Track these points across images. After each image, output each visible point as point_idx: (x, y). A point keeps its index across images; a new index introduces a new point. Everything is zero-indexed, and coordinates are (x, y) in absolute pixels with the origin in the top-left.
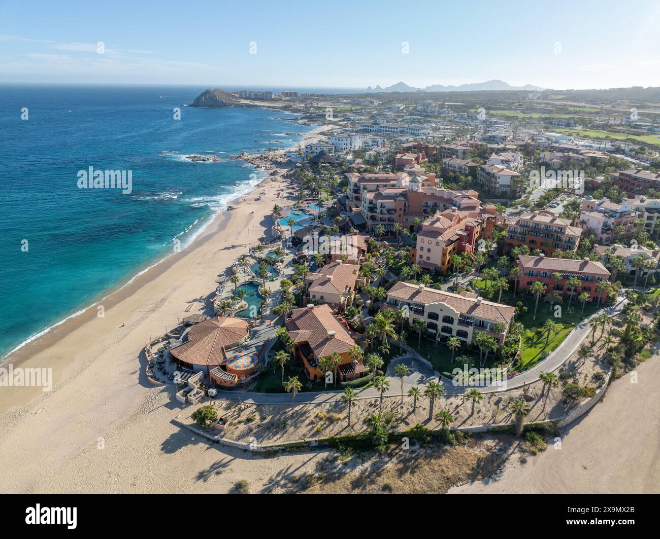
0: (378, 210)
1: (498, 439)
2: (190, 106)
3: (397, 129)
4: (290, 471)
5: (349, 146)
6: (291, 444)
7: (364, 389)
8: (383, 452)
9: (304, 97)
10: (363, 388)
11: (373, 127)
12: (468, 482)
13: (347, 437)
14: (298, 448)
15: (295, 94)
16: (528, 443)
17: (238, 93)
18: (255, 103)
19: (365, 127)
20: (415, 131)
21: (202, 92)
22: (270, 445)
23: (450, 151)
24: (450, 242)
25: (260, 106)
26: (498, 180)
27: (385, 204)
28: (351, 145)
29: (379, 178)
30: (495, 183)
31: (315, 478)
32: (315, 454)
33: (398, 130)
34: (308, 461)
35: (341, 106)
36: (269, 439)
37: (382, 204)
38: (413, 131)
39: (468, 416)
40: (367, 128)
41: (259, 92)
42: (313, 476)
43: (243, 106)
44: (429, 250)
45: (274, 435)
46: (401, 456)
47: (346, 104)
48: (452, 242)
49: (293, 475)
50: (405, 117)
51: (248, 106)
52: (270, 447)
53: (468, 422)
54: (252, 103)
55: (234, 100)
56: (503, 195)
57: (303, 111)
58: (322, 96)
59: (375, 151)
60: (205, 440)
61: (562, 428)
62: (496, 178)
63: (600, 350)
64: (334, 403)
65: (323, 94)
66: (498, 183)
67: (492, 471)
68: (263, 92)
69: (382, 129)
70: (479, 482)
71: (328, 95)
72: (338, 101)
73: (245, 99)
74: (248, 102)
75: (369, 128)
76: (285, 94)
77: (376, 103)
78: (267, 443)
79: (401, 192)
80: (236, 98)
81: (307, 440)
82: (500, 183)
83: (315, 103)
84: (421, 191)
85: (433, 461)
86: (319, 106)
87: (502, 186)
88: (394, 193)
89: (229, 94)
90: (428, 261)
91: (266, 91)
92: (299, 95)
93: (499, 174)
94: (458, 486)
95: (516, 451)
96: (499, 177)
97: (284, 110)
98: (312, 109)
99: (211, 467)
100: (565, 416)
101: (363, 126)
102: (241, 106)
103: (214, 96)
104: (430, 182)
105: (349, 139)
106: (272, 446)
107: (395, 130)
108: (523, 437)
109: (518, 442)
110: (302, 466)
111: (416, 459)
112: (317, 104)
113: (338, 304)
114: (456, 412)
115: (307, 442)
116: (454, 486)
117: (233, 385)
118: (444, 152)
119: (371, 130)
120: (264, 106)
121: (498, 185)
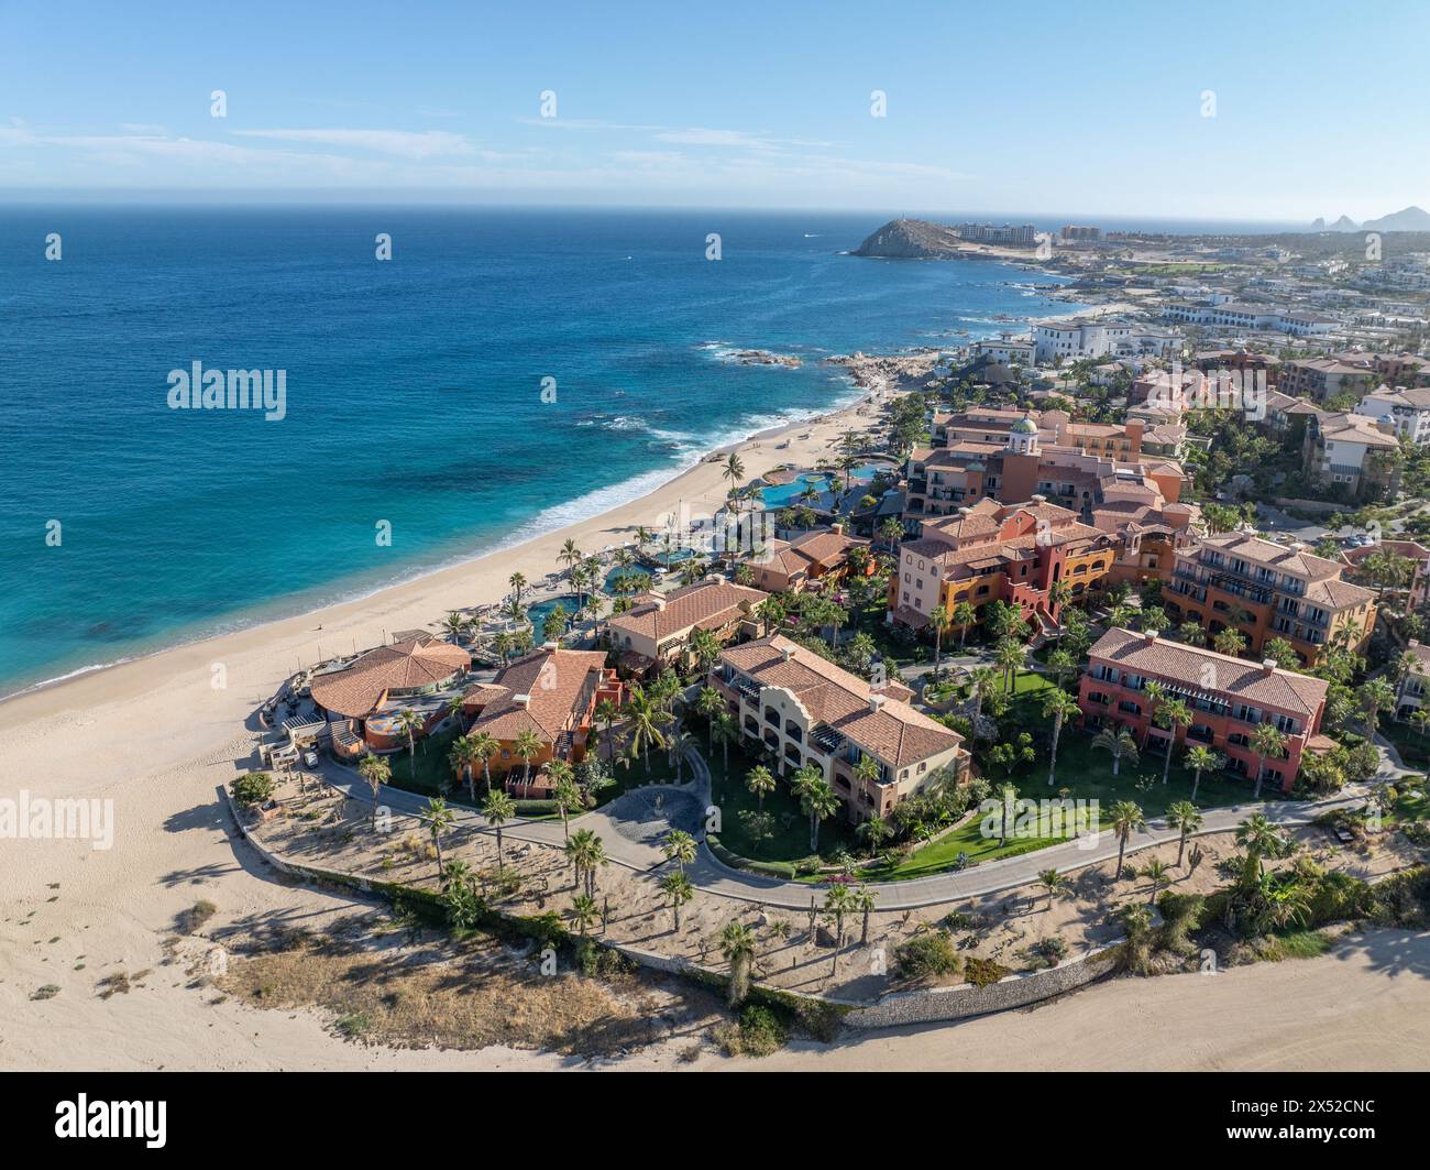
0: (930, 490)
1: (685, 998)
2: (852, 254)
3: (1253, 318)
4: (290, 915)
5: (1075, 349)
6: (328, 873)
7: (532, 822)
8: (455, 940)
9: (1110, 239)
10: (532, 819)
11: (1194, 312)
12: (536, 1049)
13: (417, 892)
14: (337, 884)
15: (1094, 232)
16: (737, 1026)
17: (960, 229)
18: (990, 251)
19: (1174, 312)
20: (1299, 327)
21: (881, 226)
22: (298, 864)
23: (1306, 377)
24: (964, 571)
25: (998, 258)
26: (1328, 453)
27: (945, 477)
28: (1081, 347)
29: (997, 421)
30: (1319, 460)
31: (311, 940)
32: (351, 903)
33: (1255, 322)
34: (329, 911)
35: (1189, 262)
36: (307, 854)
37: (936, 474)
38: (1294, 326)
39: (666, 930)
40: (1180, 312)
41: (1006, 227)
42: (312, 937)
43: (962, 256)
44: (920, 584)
45: (319, 851)
46: (478, 957)
47: (1206, 257)
48: (973, 572)
49: (287, 924)
50: (1314, 293)
51: (973, 256)
52: (296, 867)
53: (654, 942)
54: (983, 251)
55: (946, 243)
56: (1337, 493)
57: (1086, 271)
58: (1159, 238)
59: (1120, 364)
60: (232, 827)
61: (856, 1028)
62: (1321, 446)
63: (1138, 893)
64: (455, 829)
65: (1159, 233)
66: (1328, 460)
67: (603, 1049)
68: (1012, 226)
69: (1218, 316)
70: (558, 1057)
71: (1170, 237)
72: (1189, 251)
73: (972, 241)
74: (977, 249)
75: (1185, 314)
76: (1069, 233)
77: (1285, 256)
78: (300, 860)
79: (991, 452)
80: (952, 239)
81: (355, 875)
82: (1333, 462)
83: (1126, 254)
84: (1037, 453)
85: (518, 988)
86: (1134, 260)
87: (1334, 468)
88: (976, 454)
89: (938, 229)
90: (917, 609)
91: (1021, 226)
92: (1103, 234)
93: (1330, 437)
94: (511, 1047)
95: (699, 1033)
96: (1331, 447)
97: (1047, 267)
98: (1110, 267)
99: (197, 870)
100: (871, 1004)
101: (1172, 308)
102: (959, 256)
103: (904, 235)
104: (1129, 441)
105: (1076, 335)
106: (299, 867)
107: (1249, 321)
108: (738, 1011)
109: (720, 1019)
110: (314, 914)
111: (494, 972)
112: (1131, 256)
113: (652, 660)
114: (649, 915)
115: (354, 879)
116: (506, 1044)
117: (346, 756)
118: (1294, 378)
119: (1188, 318)
120: (1006, 258)
121: (1325, 467)
